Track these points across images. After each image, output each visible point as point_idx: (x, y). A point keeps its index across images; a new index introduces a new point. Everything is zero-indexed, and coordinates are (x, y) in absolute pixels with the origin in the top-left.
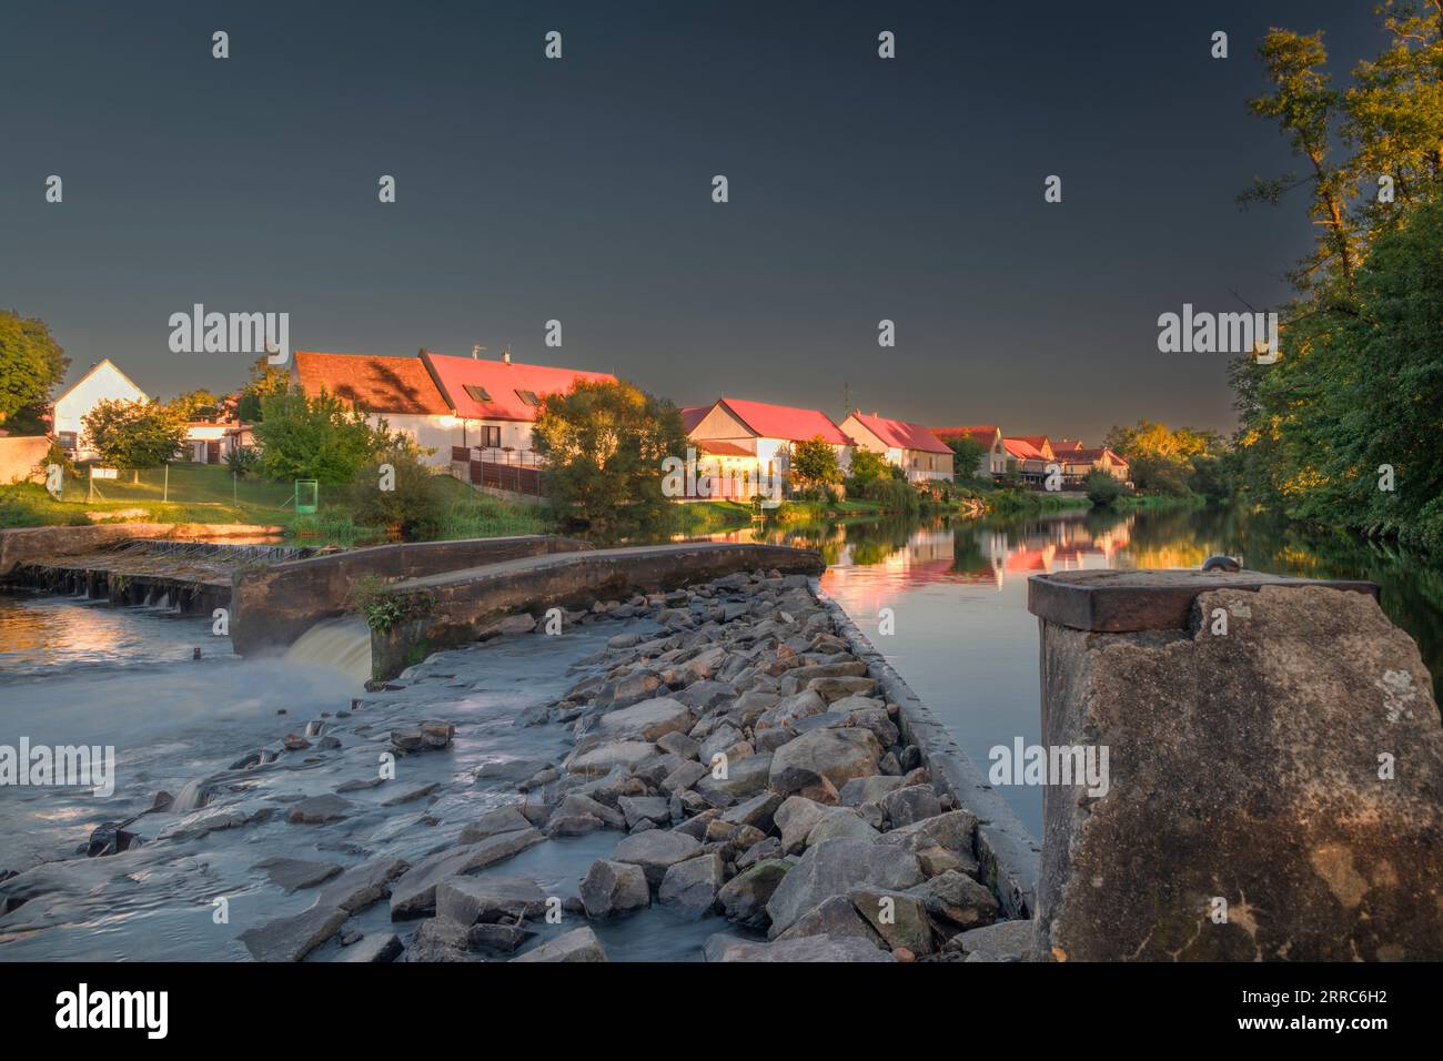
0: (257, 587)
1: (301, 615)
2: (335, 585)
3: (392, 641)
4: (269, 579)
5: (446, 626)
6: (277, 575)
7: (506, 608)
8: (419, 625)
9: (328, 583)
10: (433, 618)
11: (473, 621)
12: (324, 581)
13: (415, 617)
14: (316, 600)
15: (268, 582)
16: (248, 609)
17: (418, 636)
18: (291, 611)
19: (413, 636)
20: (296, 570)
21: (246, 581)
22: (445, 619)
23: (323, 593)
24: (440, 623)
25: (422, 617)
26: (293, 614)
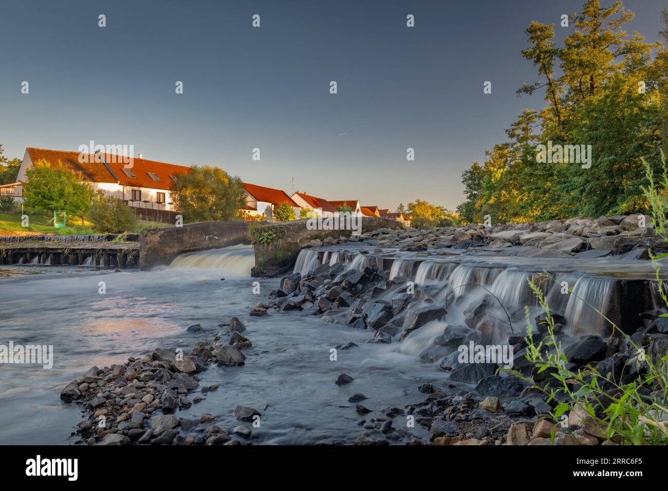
0: (155, 237)
1: (172, 251)
2: (186, 238)
3: (270, 248)
4: (160, 234)
5: (289, 242)
6: (163, 232)
7: (309, 237)
8: (281, 241)
9: (182, 237)
10: (285, 239)
11: (298, 241)
12: (181, 236)
13: (279, 238)
14: (178, 244)
15: (159, 235)
16: (150, 248)
17: (280, 246)
18: (168, 249)
19: (279, 246)
20: (170, 230)
21: (150, 234)
22: (289, 239)
23: (181, 241)
24: (288, 241)
25: (282, 238)
26: (169, 251)
